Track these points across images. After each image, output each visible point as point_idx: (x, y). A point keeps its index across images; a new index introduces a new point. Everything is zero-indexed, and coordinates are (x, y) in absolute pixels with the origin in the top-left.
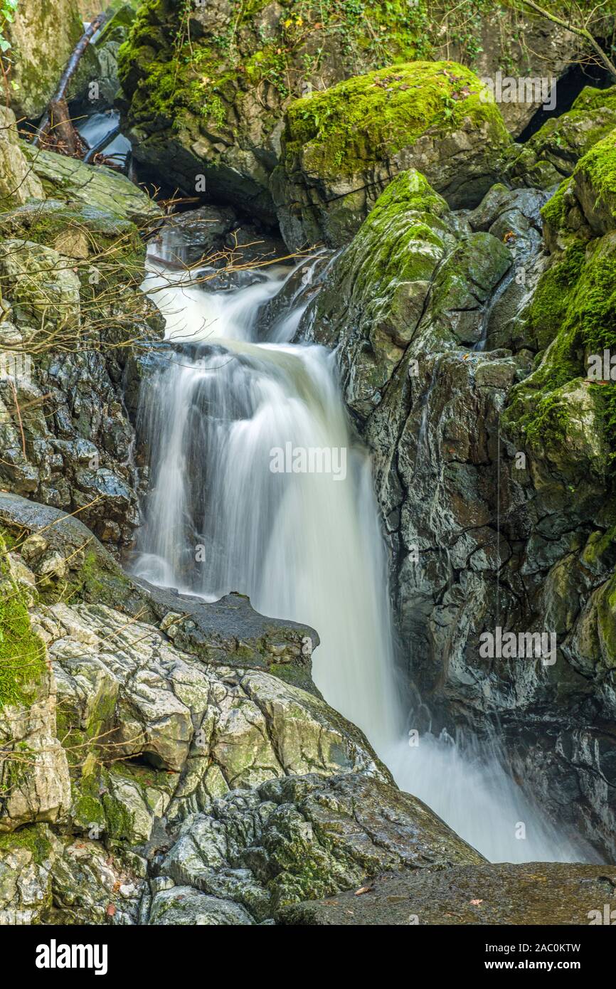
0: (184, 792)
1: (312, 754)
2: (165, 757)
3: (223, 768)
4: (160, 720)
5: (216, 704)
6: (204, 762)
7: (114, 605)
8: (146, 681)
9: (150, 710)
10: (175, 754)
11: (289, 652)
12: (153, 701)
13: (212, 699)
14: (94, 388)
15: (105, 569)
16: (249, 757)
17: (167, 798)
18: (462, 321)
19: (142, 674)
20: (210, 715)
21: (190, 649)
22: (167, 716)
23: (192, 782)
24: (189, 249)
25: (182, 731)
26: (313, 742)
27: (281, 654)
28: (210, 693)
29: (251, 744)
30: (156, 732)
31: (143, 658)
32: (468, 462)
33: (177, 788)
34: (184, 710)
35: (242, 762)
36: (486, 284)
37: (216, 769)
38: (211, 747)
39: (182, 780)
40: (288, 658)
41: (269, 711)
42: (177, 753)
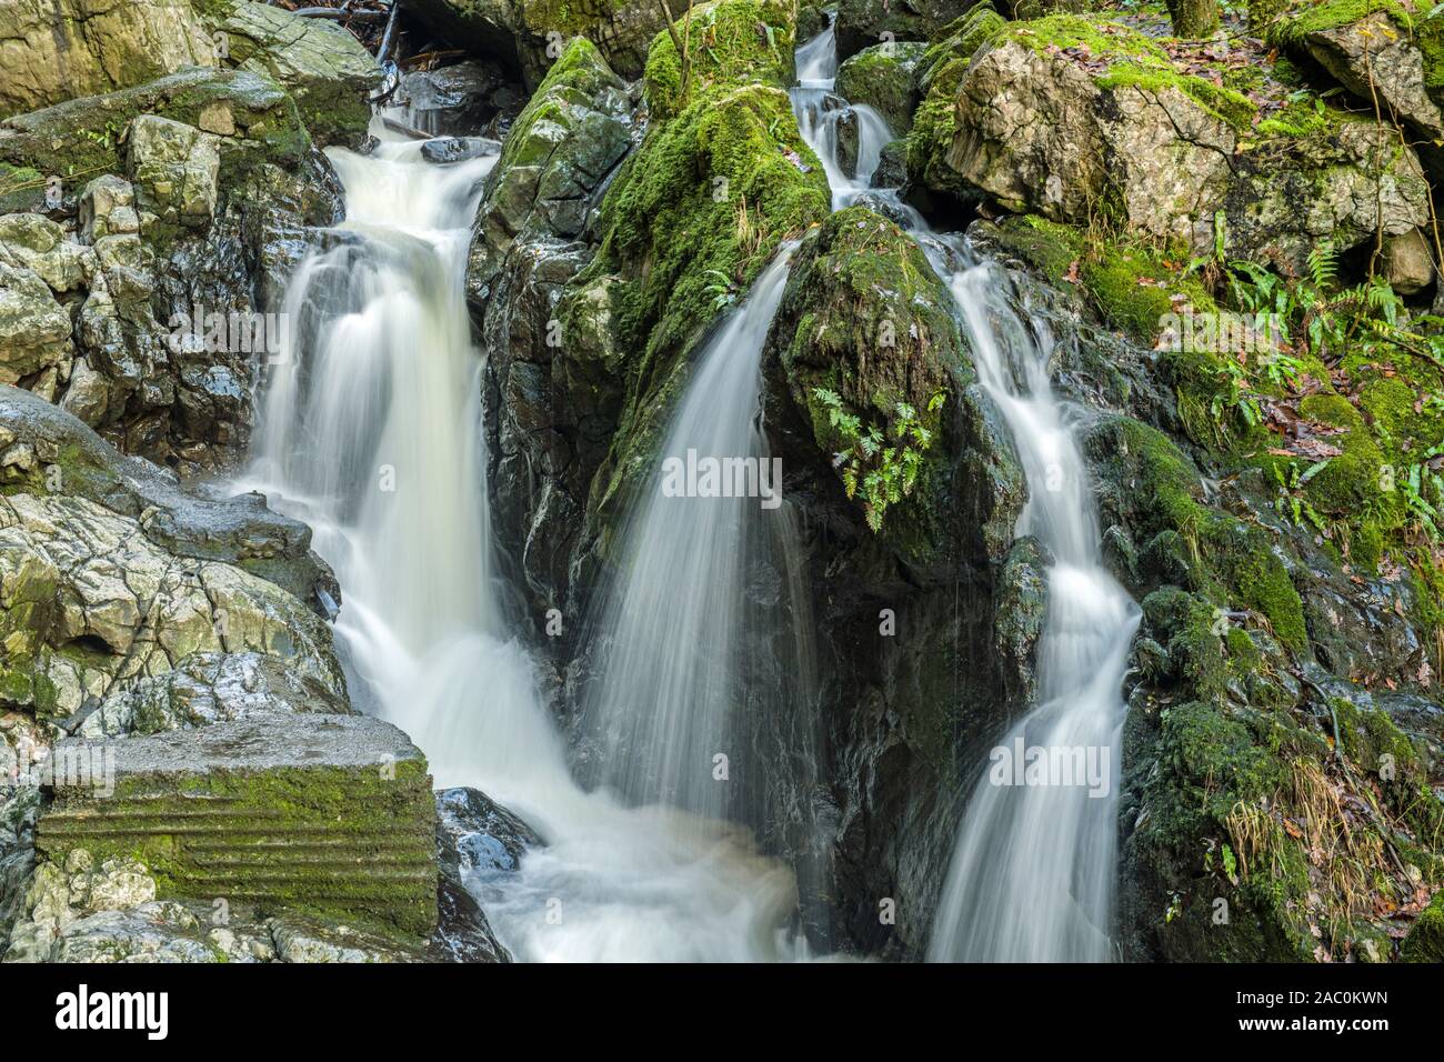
0: (126, 673)
1: (255, 641)
2: (109, 641)
3: (168, 653)
4: (100, 604)
5: (169, 593)
6: (149, 647)
7: (95, 500)
8: (97, 569)
9: (90, 594)
10: (118, 638)
11: (272, 548)
12: (97, 587)
13: (164, 587)
14: (222, 279)
15: (93, 463)
16: (193, 643)
17: (108, 680)
18: (561, 211)
19: (94, 562)
20: (157, 602)
21: (160, 540)
22: (107, 601)
23: (135, 665)
24: (441, 112)
25: (126, 616)
26: (256, 629)
27: (263, 548)
28: (163, 582)
29: (196, 631)
30: (95, 616)
31: (102, 547)
32: (532, 361)
33: (120, 670)
34: (129, 596)
35: (186, 648)
36: (595, 170)
37: (161, 653)
38: (157, 632)
39: (125, 664)
40: (270, 553)
41: (214, 599)
42: (120, 637)
